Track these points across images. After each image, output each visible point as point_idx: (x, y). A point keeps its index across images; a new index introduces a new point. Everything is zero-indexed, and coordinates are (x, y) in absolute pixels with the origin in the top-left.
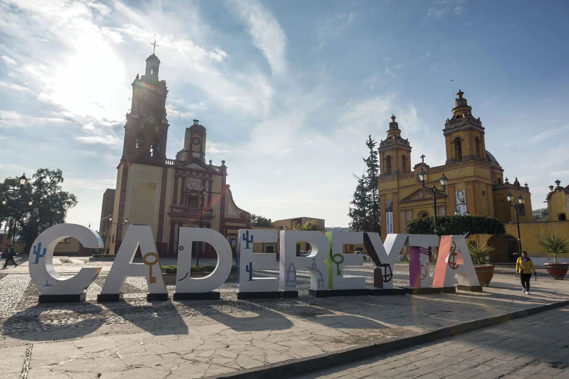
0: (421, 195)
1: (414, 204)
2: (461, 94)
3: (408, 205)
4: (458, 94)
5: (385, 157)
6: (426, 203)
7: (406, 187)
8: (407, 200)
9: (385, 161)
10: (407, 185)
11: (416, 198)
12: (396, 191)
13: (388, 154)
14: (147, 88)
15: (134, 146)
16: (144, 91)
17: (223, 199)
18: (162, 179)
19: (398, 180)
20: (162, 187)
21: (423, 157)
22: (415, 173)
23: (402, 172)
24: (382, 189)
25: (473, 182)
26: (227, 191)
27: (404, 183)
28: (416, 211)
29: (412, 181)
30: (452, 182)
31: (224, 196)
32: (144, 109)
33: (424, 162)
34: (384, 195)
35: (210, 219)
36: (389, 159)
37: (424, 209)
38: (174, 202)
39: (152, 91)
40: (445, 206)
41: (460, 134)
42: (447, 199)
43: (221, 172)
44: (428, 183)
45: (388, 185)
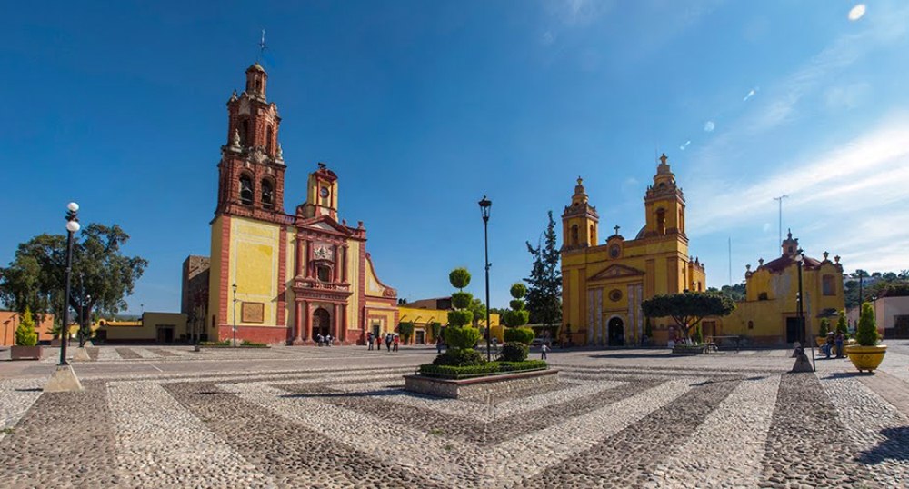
0: (614, 272)
1: (604, 282)
2: (664, 158)
3: (597, 283)
4: (661, 158)
5: (571, 227)
6: (620, 280)
7: (596, 262)
8: (594, 278)
9: (570, 232)
10: (597, 260)
11: (607, 274)
12: (583, 267)
13: (574, 223)
14: (251, 111)
15: (236, 192)
16: (247, 116)
17: (362, 271)
18: (280, 242)
19: (586, 254)
20: (280, 253)
21: (617, 228)
22: (608, 247)
23: (590, 246)
24: (565, 264)
25: (677, 258)
26: (366, 261)
27: (593, 257)
28: (608, 290)
29: (604, 255)
30: (652, 258)
31: (364, 268)
32: (248, 141)
33: (619, 234)
34: (569, 271)
35: (347, 297)
36: (575, 229)
37: (616, 287)
38: (297, 272)
39: (259, 116)
40: (642, 284)
41: (664, 204)
42: (645, 276)
43: (358, 236)
44: (623, 258)
45: (574, 260)
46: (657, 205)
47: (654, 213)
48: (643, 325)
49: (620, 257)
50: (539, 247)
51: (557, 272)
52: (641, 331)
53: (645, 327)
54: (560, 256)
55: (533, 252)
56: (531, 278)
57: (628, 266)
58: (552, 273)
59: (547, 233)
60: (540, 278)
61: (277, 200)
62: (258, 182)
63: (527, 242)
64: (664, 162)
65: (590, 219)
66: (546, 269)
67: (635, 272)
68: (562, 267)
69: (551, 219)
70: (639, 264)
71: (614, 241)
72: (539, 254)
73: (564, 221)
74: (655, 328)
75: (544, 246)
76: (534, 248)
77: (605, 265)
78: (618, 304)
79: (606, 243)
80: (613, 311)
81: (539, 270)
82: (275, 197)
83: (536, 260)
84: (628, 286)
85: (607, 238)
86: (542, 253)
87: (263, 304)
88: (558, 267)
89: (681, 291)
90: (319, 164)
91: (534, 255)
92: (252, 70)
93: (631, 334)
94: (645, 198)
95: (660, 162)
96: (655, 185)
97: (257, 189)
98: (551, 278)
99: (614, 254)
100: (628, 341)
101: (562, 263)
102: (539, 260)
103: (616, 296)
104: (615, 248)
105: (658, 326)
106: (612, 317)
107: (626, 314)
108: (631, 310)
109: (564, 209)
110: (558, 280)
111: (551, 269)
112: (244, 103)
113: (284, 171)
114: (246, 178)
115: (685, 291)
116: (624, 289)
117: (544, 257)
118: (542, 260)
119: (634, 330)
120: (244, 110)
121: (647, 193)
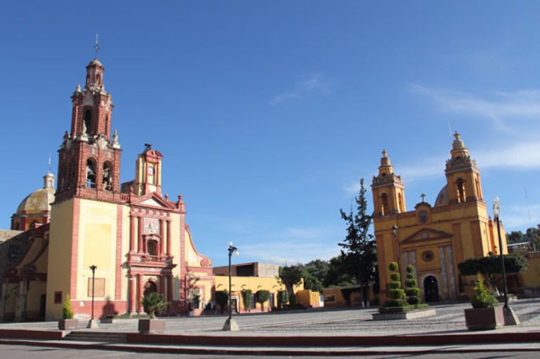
0: (425, 235)
1: (417, 244)
2: (456, 135)
3: (411, 245)
4: (454, 136)
5: (380, 195)
6: (431, 242)
7: (407, 227)
8: (406, 242)
9: (380, 200)
10: (407, 225)
11: (419, 238)
13: (384, 192)
14: (95, 103)
15: (84, 177)
16: (90, 106)
17: (182, 242)
18: (118, 219)
19: (397, 219)
20: (118, 230)
21: (423, 196)
22: (417, 212)
23: (399, 212)
24: (378, 229)
25: (478, 221)
26: (186, 233)
27: (404, 222)
28: (421, 251)
29: (413, 221)
30: (457, 222)
31: (184, 239)
32: (92, 130)
33: (425, 201)
34: (382, 235)
35: (172, 268)
36: (384, 197)
37: (428, 249)
38: (131, 248)
39: (102, 107)
40: (451, 246)
41: (462, 175)
42: (453, 239)
43: (179, 210)
44: (432, 223)
45: (386, 225)
46: (456, 176)
47: (454, 184)
48: (455, 281)
49: (429, 221)
50: (352, 213)
51: (370, 235)
52: (454, 287)
53: (457, 283)
54: (372, 220)
55: (346, 218)
56: (345, 243)
57: (437, 229)
58: (365, 237)
59: (358, 199)
60: (354, 242)
61: (115, 181)
62: (100, 166)
63: (341, 211)
64: (457, 138)
65: (398, 187)
66: (359, 233)
67: (444, 235)
68: (375, 232)
69: (362, 186)
70: (446, 228)
71: (421, 208)
72: (351, 220)
73: (373, 190)
74: (466, 284)
75: (356, 212)
76: (348, 215)
77: (416, 230)
78: (430, 264)
79: (414, 209)
80: (428, 271)
81: (352, 235)
82: (113, 179)
83: (349, 225)
84: (439, 247)
85: (415, 205)
86: (354, 219)
87: (104, 279)
88: (371, 229)
89: (486, 254)
90: (146, 145)
91: (347, 221)
92: (92, 66)
93: (445, 290)
94: (445, 171)
95: (454, 139)
96: (452, 158)
97: (99, 173)
98: (364, 241)
99: (423, 219)
100: (443, 297)
101: (375, 227)
102: (352, 226)
103: (428, 256)
104: (423, 214)
105: (468, 281)
106: (427, 275)
107: (440, 273)
108: (443, 268)
109: (372, 179)
110: (371, 243)
111: (364, 234)
112: (88, 96)
113: (120, 154)
114: (91, 163)
115: (490, 253)
116: (435, 250)
117: (356, 222)
118: (355, 225)
119: (448, 286)
120: (88, 102)
121: (447, 165)
